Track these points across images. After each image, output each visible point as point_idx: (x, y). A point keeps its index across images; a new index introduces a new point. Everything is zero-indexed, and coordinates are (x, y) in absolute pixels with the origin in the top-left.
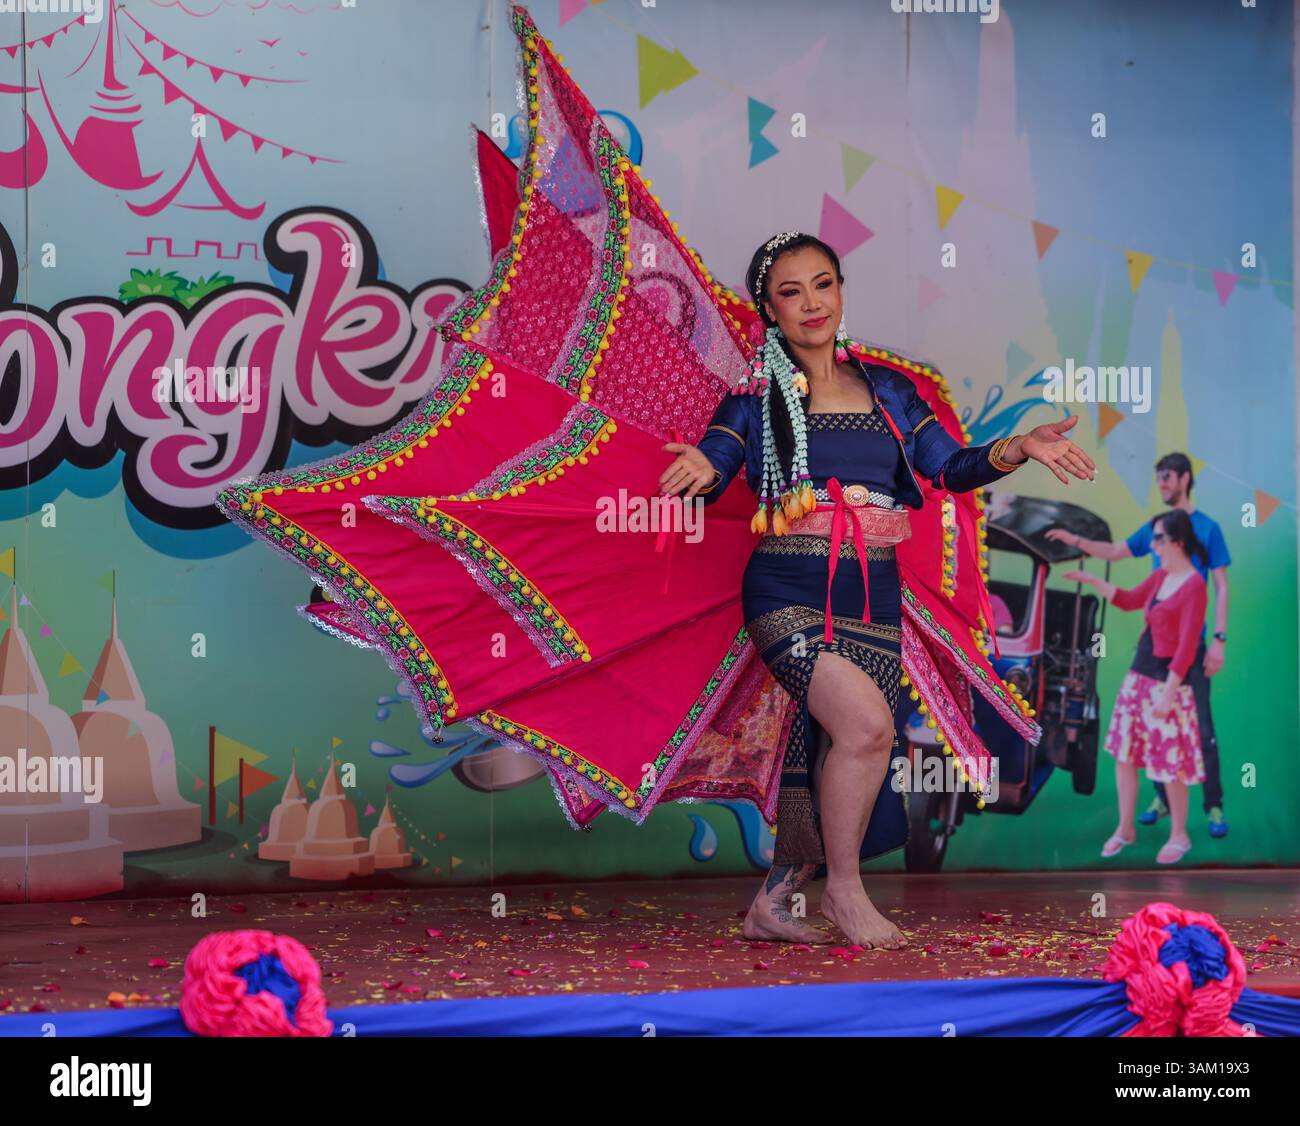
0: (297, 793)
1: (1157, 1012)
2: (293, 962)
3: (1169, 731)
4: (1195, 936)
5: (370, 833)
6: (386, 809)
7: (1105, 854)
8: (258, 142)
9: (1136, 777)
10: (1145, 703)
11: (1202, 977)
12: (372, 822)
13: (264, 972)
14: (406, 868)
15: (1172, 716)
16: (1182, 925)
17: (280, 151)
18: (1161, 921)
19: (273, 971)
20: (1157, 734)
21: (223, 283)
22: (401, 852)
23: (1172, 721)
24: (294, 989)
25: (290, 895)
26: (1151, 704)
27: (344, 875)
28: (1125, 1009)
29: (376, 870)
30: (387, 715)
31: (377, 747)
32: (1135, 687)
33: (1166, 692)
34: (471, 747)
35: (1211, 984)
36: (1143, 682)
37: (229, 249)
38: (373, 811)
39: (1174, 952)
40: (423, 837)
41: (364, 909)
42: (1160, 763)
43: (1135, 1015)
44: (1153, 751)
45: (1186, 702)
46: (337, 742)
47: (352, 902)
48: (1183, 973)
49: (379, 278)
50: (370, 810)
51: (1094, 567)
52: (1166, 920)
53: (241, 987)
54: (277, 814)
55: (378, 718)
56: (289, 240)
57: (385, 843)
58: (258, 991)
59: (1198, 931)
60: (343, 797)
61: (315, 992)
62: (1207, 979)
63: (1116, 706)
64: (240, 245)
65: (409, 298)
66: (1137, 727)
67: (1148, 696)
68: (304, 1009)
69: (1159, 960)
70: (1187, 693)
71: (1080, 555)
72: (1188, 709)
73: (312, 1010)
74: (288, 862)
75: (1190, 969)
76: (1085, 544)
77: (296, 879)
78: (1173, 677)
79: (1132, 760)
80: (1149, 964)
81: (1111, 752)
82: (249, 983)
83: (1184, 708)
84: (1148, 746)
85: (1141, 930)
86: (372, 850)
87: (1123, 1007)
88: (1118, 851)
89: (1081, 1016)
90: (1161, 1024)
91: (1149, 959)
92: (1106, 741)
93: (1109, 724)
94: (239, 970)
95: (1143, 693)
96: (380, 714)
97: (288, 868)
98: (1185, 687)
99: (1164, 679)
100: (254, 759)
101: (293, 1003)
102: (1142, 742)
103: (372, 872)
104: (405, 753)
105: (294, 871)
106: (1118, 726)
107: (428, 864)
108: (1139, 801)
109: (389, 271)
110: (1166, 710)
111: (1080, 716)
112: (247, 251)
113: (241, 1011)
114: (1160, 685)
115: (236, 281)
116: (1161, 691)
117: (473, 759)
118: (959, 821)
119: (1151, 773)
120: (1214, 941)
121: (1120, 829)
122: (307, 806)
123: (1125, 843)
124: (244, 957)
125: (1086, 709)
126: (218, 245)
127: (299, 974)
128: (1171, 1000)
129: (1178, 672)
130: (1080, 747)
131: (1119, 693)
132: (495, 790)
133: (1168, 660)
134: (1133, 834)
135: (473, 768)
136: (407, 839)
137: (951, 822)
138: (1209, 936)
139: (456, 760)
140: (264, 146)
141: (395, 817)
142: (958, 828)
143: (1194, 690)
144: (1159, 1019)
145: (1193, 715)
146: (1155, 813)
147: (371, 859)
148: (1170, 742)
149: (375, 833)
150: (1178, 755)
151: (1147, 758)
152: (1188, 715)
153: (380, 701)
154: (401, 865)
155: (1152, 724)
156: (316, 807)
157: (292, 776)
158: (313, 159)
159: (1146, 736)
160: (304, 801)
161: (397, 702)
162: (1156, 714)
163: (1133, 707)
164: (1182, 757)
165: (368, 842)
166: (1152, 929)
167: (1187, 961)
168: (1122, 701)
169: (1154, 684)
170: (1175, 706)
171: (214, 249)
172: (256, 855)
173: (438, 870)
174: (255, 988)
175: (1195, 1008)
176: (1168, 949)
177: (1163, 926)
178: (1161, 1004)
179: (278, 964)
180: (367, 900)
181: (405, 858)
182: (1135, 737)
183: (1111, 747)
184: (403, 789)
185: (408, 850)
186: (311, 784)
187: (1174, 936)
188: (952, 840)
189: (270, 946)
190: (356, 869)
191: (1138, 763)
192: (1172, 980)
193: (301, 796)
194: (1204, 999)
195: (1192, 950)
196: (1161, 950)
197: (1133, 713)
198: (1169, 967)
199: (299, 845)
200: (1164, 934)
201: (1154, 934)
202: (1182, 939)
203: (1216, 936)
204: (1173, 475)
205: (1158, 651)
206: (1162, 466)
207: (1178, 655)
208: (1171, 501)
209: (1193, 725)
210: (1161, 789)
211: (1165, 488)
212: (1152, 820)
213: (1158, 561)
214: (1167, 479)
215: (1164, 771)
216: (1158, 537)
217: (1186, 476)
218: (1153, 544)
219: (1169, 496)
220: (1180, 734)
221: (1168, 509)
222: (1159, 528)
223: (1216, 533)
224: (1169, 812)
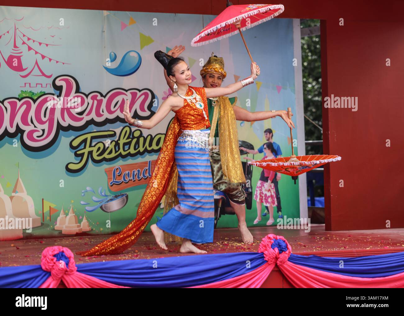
0: (63, 214)
1: (271, 260)
2: (67, 253)
3: (269, 194)
4: (280, 242)
5: (81, 223)
6: (85, 217)
7: (254, 223)
8: (50, 60)
9: (261, 205)
10: (263, 187)
11: (281, 251)
12: (82, 220)
13: (60, 256)
14: (90, 231)
15: (269, 190)
16: (276, 239)
17: (56, 62)
19: (62, 255)
20: (266, 195)
21: (43, 93)
22: (88, 227)
23: (269, 192)
24: (68, 260)
25: (62, 238)
26: (264, 188)
27: (75, 233)
28: (264, 259)
29: (83, 232)
30: (84, 195)
31: (82, 202)
32: (261, 184)
33: (268, 185)
34: (104, 202)
35: (283, 252)
36: (262, 183)
37: (44, 85)
38: (81, 218)
39: (275, 246)
40: (93, 224)
41: (80, 241)
42: (267, 202)
43: (266, 261)
44: (265, 199)
45: (272, 187)
46: (72, 202)
47: (77, 239)
48: (277, 250)
49: (80, 91)
50: (81, 217)
51: (250, 156)
52: (273, 238)
53: (55, 259)
54: (59, 219)
55: (82, 196)
56: (58, 83)
57: (85, 226)
58: (59, 260)
59: (280, 240)
60: (74, 214)
61: (72, 260)
62: (283, 251)
63: (256, 188)
64: (47, 84)
65: (87, 96)
66: (261, 193)
67: (264, 186)
68: (70, 264)
69: (271, 247)
70: (273, 185)
71: (247, 153)
72: (273, 189)
73: (72, 264)
74: (62, 230)
75: (279, 250)
76: (248, 150)
77: (64, 234)
78: (269, 181)
79: (260, 201)
80: (269, 248)
81: (255, 199)
82: (57, 259)
83: (272, 189)
84: (264, 198)
85: (267, 240)
86: (82, 227)
87: (262, 259)
88: (257, 222)
89: (253, 261)
90: (272, 262)
91: (269, 247)
92: (254, 197)
93: (255, 193)
94: (54, 256)
95: (262, 185)
96: (83, 195)
97: (62, 232)
98: (272, 184)
99: (267, 182)
100: (53, 206)
101: (67, 263)
102: (262, 197)
103: (82, 232)
104: (89, 204)
105: (63, 233)
106: (257, 193)
107: (95, 230)
108: (262, 211)
109: (82, 89)
110: (268, 189)
111: (248, 191)
112: (48, 86)
113: (55, 265)
115: (46, 93)
116: (267, 185)
117: (105, 205)
118: (220, 216)
119: (265, 204)
120: (284, 243)
121: (258, 217)
122: (66, 217)
123: (259, 221)
124: (56, 253)
125: (249, 189)
126: (42, 84)
127: (69, 256)
128: (274, 257)
129: (270, 180)
130: (248, 198)
131: (257, 185)
132: (110, 212)
133: (268, 177)
134: (261, 218)
135: (105, 207)
136: (90, 224)
137: (218, 217)
138: (282, 242)
139: (101, 205)
140: (52, 61)
141: (87, 219)
142: (220, 218)
143: (274, 184)
144: (271, 261)
145: (274, 190)
146: (266, 213)
147: (81, 229)
148: (269, 197)
149: (82, 223)
150: (271, 199)
151: (264, 201)
152: (273, 190)
153: (83, 191)
154: (88, 230)
155: (265, 192)
156: (68, 217)
157: (62, 210)
158: (63, 63)
159: (263, 195)
160: (65, 216)
161: (87, 192)
162: (266, 190)
163: (260, 188)
164: (272, 200)
165: (80, 225)
166: (269, 240)
167: (278, 248)
168: (257, 187)
169: (265, 183)
170: (270, 188)
171: (41, 85)
172: (54, 229)
173: (97, 231)
174: (58, 260)
175: (280, 258)
176: (273, 245)
177: (272, 239)
178: (272, 258)
179: (64, 254)
180: (81, 239)
181: (90, 229)
182: (261, 196)
183: (255, 198)
184: (88, 212)
185: (90, 227)
186: (67, 212)
187: (275, 242)
188: (218, 221)
189: (62, 250)
190: (78, 232)
191: (262, 202)
192: (274, 252)
193: (64, 215)
194: (282, 256)
195: (279, 245)
196: (272, 245)
197: (260, 190)
198: (273, 249)
199: (64, 226)
200: (272, 241)
201: (270, 242)
202: (276, 242)
203: (284, 241)
204: (268, 134)
205: (266, 175)
206: (265, 132)
207: (270, 176)
208: (268, 140)
209: (274, 192)
210: (267, 207)
211: (266, 137)
212: (265, 215)
213: (265, 154)
214: (267, 134)
215: (268, 204)
216: (265, 148)
217: (271, 134)
218: (264, 150)
219: (267, 139)
220: (271, 195)
221: (267, 142)
222: (265, 146)
223: (278, 147)
224: (269, 213)
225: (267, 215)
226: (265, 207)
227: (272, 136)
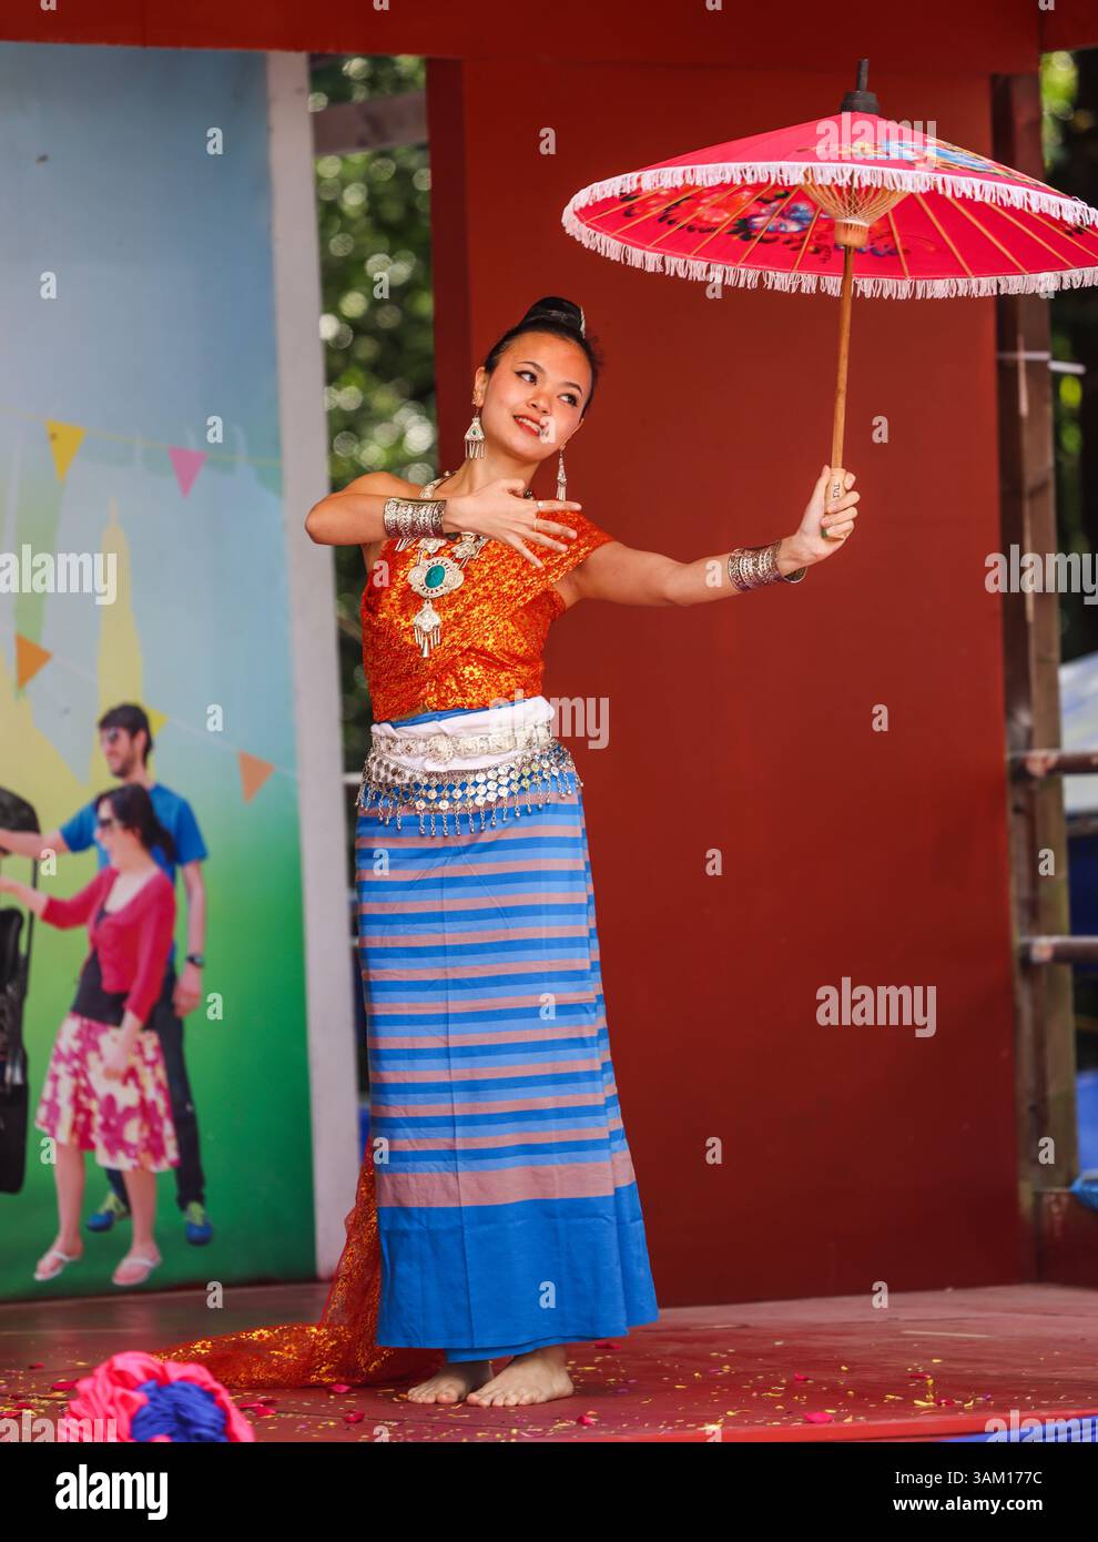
3: (127, 1097)
4: (185, 1398)
7: (39, 1276)
9: (81, 1164)
10: (92, 1058)
15: (131, 1074)
16: (162, 1382)
18: (134, 1379)
20: (110, 1101)
23: (131, 1082)
26: (101, 1058)
32: (78, 1036)
33: (123, 1041)
36: (89, 1028)
39: (152, 1423)
42: (116, 1143)
44: (106, 1127)
45: (150, 1054)
51: (15, 868)
52: (140, 1376)
59: (186, 1390)
63: (51, 1065)
66: (82, 1093)
67: (96, 1047)
70: (151, 1041)
72: (152, 1064)
78: (130, 1019)
79: (75, 1141)
81: (45, 1129)
83: (146, 1064)
84: (98, 1120)
85: (104, 1391)
88: (57, 1271)
92: (39, 1114)
93: (41, 1090)
95: (89, 1043)
98: (148, 1033)
99: (118, 1023)
102: (89, 1115)
106: (55, 1093)
108: (85, 1199)
110: (122, 1068)
111: (3, 1081)
114: (113, 1032)
116: (115, 1040)
119: (102, 1158)
120: (208, 1404)
121: (59, 1240)
123: (66, 1259)
125: (9, 1071)
129: (137, 1012)
131: (56, 1045)
133: (123, 996)
134: (78, 1244)
138: (200, 1397)
143: (161, 1038)
145: (161, 1072)
146: (110, 1214)
148: (129, 1112)
150: (141, 1129)
151: (97, 1137)
152: (154, 1073)
155: (103, 1087)
159: (94, 1105)
162: (109, 1074)
163: (76, 1064)
164: (146, 1133)
166: (120, 1391)
168: (59, 1057)
169: (105, 1031)
170: (135, 1061)
176: (144, 1418)
177: (137, 1387)
182: (78, 1108)
183: (46, 1122)
187: (153, 1399)
191: (85, 1144)
195: (179, 1419)
196: (133, 1423)
197: (76, 1074)
200: (138, 1397)
201: (124, 1399)
202: (163, 1403)
203: (211, 1395)
204: (124, 735)
205: (109, 982)
206: (108, 722)
207: (136, 987)
208: (122, 772)
209: (159, 1086)
210: (116, 1178)
211: (112, 754)
212: (105, 1225)
213: (105, 857)
214: (114, 740)
215: (121, 1155)
216: (105, 824)
217: (142, 736)
218: (97, 833)
219: (118, 764)
220: (143, 1101)
221: (117, 783)
222: (105, 811)
223: (185, 814)
224: (129, 1212)
225: (119, 1226)
226: (104, 1176)
227: (148, 747)
